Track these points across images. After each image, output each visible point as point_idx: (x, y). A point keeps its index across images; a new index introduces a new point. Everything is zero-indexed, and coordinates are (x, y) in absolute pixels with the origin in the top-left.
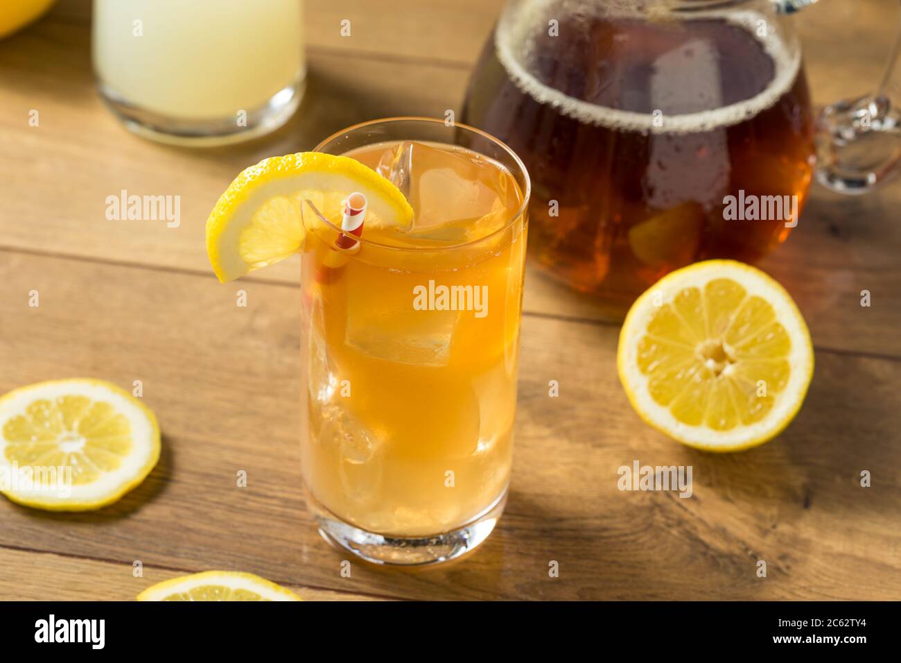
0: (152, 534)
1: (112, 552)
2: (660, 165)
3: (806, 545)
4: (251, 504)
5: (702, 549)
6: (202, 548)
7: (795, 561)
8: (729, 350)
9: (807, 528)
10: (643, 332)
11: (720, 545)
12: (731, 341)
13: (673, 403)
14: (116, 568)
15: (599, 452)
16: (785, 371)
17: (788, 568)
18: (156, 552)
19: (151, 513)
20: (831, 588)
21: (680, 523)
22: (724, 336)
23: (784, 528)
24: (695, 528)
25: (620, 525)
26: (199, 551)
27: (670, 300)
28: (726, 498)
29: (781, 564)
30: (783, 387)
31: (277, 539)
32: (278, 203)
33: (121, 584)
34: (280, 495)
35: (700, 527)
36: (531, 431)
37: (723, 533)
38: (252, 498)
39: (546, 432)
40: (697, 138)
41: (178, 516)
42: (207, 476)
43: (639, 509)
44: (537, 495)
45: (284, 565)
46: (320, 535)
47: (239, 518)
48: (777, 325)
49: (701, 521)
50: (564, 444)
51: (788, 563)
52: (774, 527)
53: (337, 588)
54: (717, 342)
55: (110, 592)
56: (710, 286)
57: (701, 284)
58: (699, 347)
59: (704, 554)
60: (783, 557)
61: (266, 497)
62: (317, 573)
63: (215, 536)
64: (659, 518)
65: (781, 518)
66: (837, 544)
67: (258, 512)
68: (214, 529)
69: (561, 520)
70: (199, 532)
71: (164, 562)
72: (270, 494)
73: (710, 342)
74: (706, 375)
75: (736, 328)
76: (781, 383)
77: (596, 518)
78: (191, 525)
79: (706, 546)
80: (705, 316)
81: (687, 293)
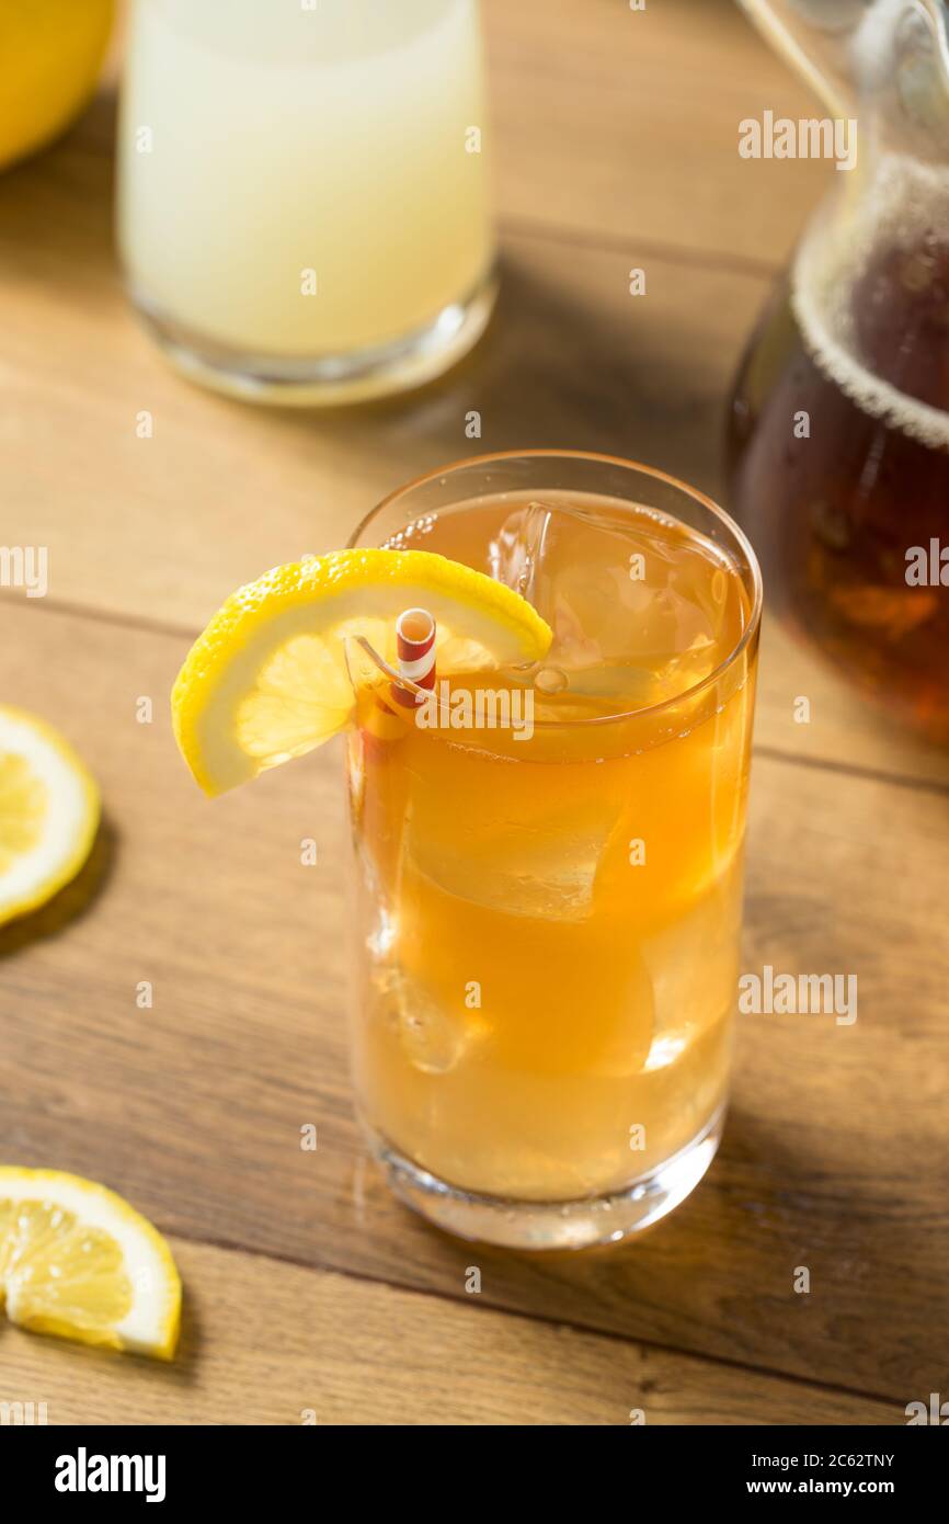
4: (269, 1103)
15: (911, 1047)
25: (927, 1195)
31: (302, 1174)
34: (323, 1087)
38: (271, 1089)
41: (133, 1115)
42: (197, 1040)
44: (785, 1125)
45: (308, 1225)
47: (241, 1127)
53: (394, 1277)
61: (297, 1089)
62: (363, 1247)
63: (193, 1159)
68: (192, 1145)
70: (167, 1150)
72: (306, 1084)
78: (155, 1134)
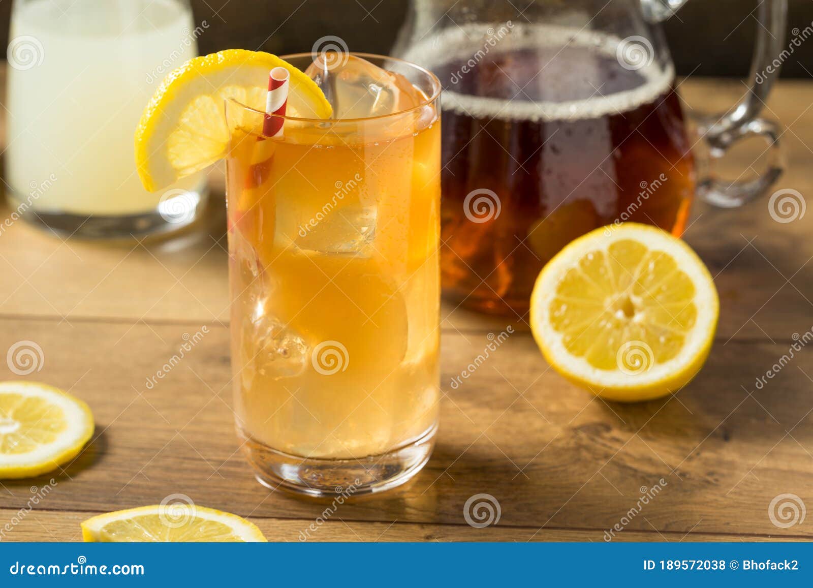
0: (92, 490)
1: (53, 504)
2: (554, 149)
3: (732, 465)
4: (187, 466)
5: (632, 473)
6: (142, 497)
7: (723, 475)
8: (637, 300)
9: (730, 453)
10: (552, 295)
11: (648, 469)
12: (637, 292)
13: (589, 352)
14: (57, 515)
15: (520, 415)
16: (692, 313)
17: (717, 480)
18: (97, 502)
19: (88, 476)
20: (760, 491)
21: (606, 456)
22: (630, 288)
23: (707, 454)
24: (622, 459)
25: (549, 461)
26: (139, 498)
27: (576, 265)
28: (647, 438)
29: (709, 478)
30: (693, 326)
31: (214, 487)
32: (203, 102)
33: (63, 524)
34: (213, 457)
35: (626, 459)
36: (452, 404)
37: (650, 461)
39: (466, 404)
40: (586, 124)
41: (116, 477)
43: (566, 450)
46: (258, 482)
47: (176, 475)
48: (680, 273)
49: (627, 454)
50: (486, 412)
51: (716, 477)
52: (698, 454)
54: (624, 295)
55: (53, 531)
56: (612, 248)
57: (604, 248)
58: (608, 302)
59: (634, 476)
60: (711, 474)
64: (585, 454)
65: (703, 448)
66: (761, 462)
67: (193, 471)
69: (491, 461)
71: (105, 508)
72: (205, 457)
73: (617, 296)
74: (618, 326)
75: (641, 281)
76: (690, 322)
77: (525, 457)
79: (635, 471)
80: (610, 274)
81: (591, 257)
